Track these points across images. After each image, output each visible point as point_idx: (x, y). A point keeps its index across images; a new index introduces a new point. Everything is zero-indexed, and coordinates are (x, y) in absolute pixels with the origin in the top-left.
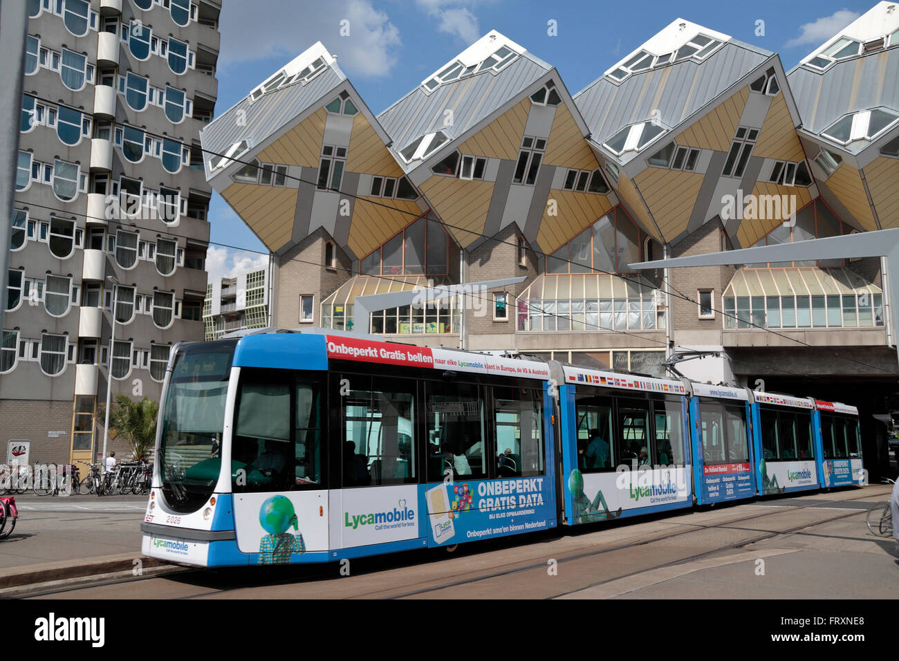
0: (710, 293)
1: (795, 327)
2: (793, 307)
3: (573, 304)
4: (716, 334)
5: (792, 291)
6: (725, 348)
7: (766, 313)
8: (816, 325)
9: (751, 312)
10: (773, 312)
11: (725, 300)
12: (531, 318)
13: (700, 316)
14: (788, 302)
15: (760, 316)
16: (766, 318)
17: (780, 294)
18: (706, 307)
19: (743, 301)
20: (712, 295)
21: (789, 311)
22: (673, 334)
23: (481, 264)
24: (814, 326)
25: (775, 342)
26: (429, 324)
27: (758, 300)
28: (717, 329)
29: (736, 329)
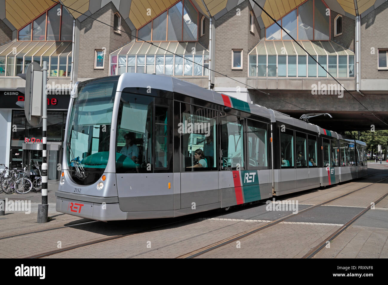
0: (240, 52)
1: (296, 76)
2: (295, 63)
3: (148, 58)
4: (243, 80)
5: (295, 53)
6: (249, 90)
7: (277, 66)
8: (310, 75)
9: (267, 66)
10: (282, 66)
11: (250, 57)
12: (119, 67)
13: (233, 68)
14: (292, 59)
15: (273, 69)
16: (277, 70)
17: (287, 54)
18: (237, 62)
19: (262, 58)
20: (242, 53)
21: (292, 66)
22: (213, 79)
23: (86, 31)
24: (309, 77)
25: (282, 87)
26: (53, 71)
27: (272, 57)
28: (244, 77)
29: (256, 77)
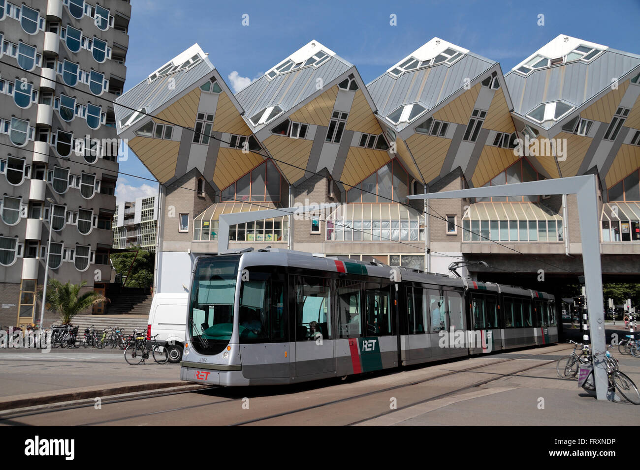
0: (454, 217)
1: (508, 241)
2: (507, 227)
3: (364, 223)
4: (457, 245)
5: (506, 217)
6: (463, 254)
7: (490, 231)
8: (521, 239)
9: (480, 231)
10: (494, 231)
11: (463, 222)
12: (336, 232)
13: (448, 233)
14: (504, 224)
15: (486, 233)
16: (490, 235)
17: (499, 219)
18: (451, 226)
19: (475, 223)
20: (455, 219)
21: (504, 230)
22: (429, 244)
23: (308, 193)
24: (520, 241)
25: (496, 251)
26: (267, 235)
27: (485, 223)
28: (458, 241)
29: (470, 241)
